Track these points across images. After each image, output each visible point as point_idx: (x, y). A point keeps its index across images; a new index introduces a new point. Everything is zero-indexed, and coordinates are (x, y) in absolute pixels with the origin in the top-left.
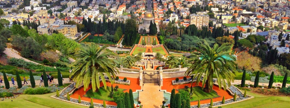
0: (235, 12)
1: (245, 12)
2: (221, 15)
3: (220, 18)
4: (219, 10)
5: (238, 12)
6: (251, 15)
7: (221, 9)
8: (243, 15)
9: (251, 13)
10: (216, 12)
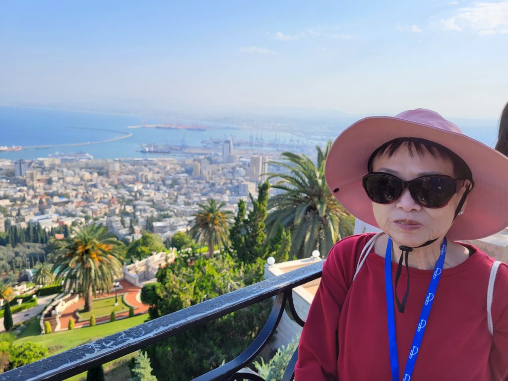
0: (41, 202)
1: (56, 199)
2: (19, 210)
3: (19, 214)
4: (11, 202)
5: (44, 200)
6: (67, 202)
7: (14, 200)
8: (55, 204)
9: (65, 199)
10: (8, 206)
